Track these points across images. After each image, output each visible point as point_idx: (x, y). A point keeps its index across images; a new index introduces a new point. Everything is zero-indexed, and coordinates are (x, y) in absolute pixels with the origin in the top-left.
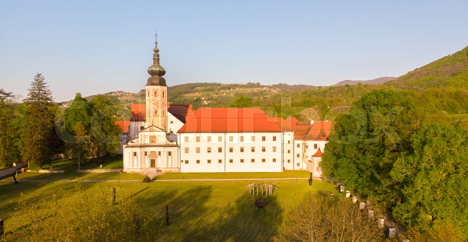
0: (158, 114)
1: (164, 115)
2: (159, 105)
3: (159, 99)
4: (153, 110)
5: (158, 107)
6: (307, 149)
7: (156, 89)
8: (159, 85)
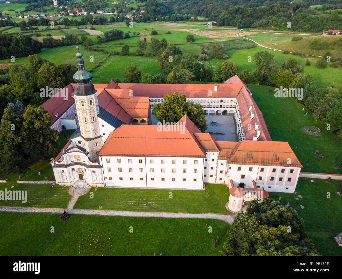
0: (88, 121)
1: (94, 120)
2: (87, 113)
3: (87, 108)
4: (83, 117)
5: (87, 115)
6: (230, 170)
7: (82, 99)
8: (85, 95)
